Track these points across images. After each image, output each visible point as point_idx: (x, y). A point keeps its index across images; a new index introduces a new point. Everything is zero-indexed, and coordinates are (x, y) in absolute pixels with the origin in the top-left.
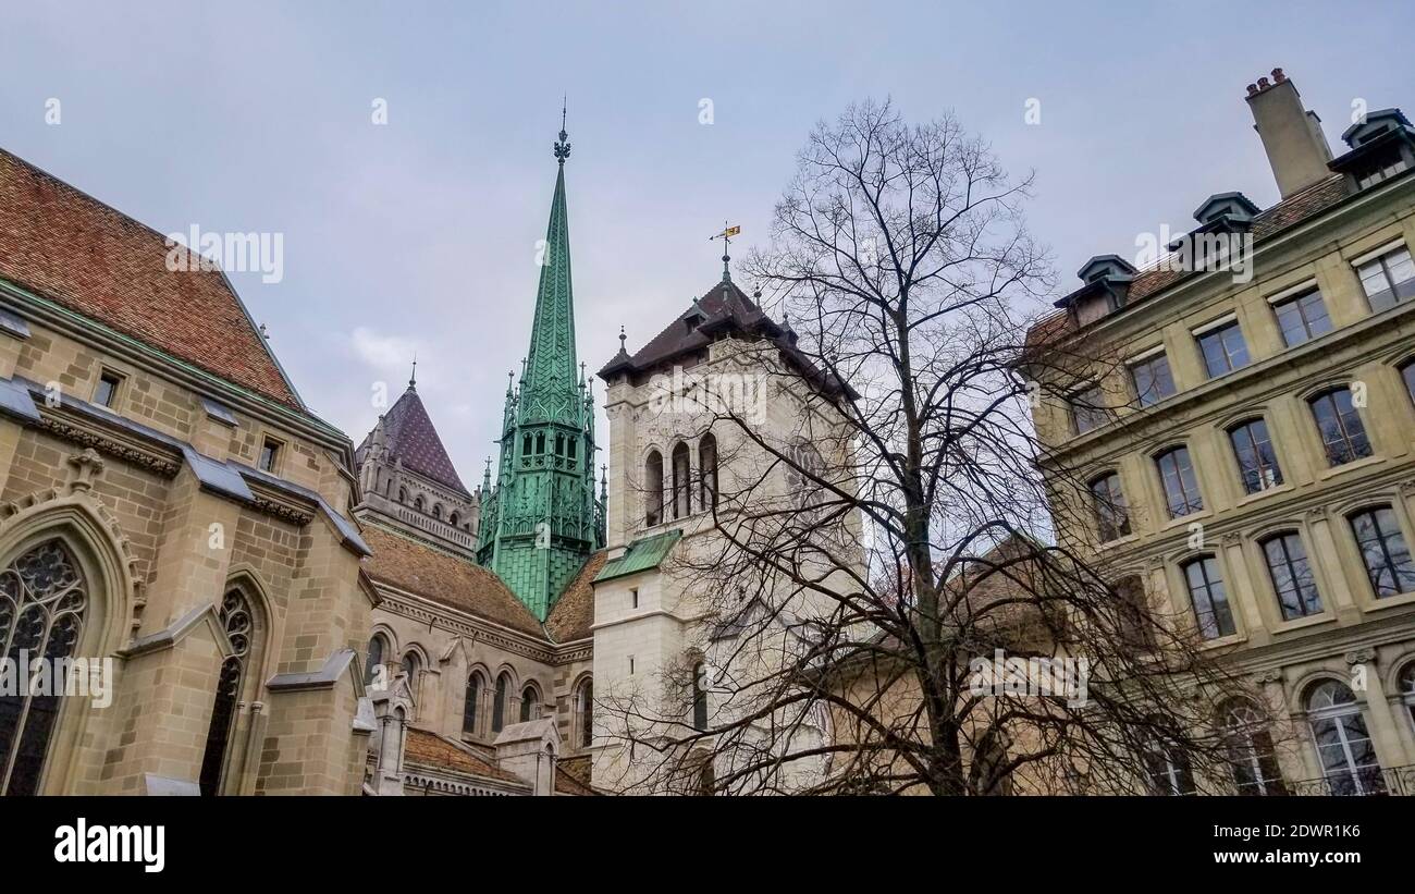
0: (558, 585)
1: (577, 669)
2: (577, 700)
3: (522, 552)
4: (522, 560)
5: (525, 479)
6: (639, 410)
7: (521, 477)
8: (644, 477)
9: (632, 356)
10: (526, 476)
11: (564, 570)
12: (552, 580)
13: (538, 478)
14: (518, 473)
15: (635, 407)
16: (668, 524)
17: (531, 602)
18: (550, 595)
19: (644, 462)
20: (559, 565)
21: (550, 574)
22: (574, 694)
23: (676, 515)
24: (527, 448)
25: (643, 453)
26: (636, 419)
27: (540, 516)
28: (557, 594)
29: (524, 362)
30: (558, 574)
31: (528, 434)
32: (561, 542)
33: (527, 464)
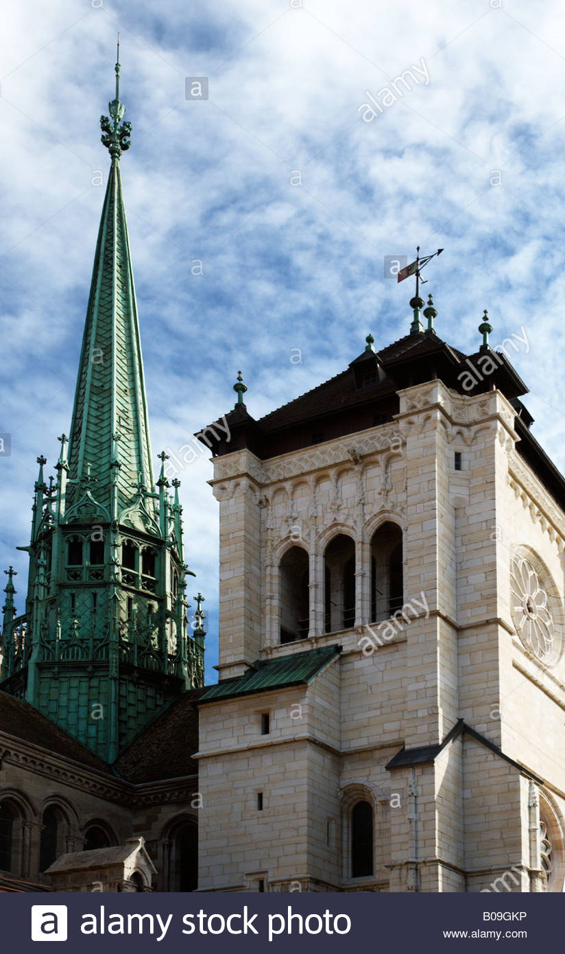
0: (132, 723)
1: (168, 813)
2: (170, 846)
3: (75, 683)
4: (74, 693)
5: (73, 596)
6: (269, 492)
7: (67, 593)
8: (276, 581)
9: (257, 418)
10: (74, 591)
11: (141, 708)
12: (124, 718)
13: (95, 595)
14: (61, 586)
15: (262, 486)
16: (317, 639)
17: (92, 742)
18: (121, 735)
19: (277, 562)
20: (132, 701)
21: (120, 711)
22: (165, 840)
23: (328, 628)
24: (75, 554)
25: (275, 549)
26: (263, 503)
27: (101, 640)
28: (131, 736)
29: (63, 439)
30: (131, 711)
31: (76, 538)
32: (136, 674)
33: (76, 576)
